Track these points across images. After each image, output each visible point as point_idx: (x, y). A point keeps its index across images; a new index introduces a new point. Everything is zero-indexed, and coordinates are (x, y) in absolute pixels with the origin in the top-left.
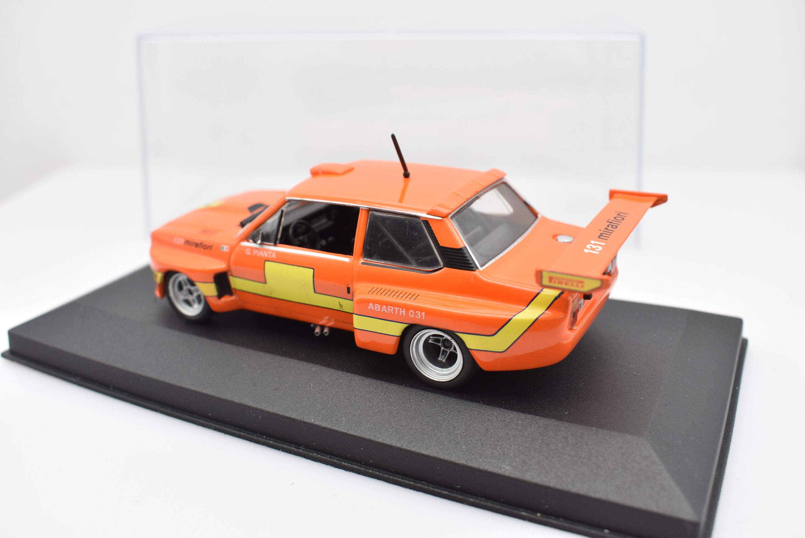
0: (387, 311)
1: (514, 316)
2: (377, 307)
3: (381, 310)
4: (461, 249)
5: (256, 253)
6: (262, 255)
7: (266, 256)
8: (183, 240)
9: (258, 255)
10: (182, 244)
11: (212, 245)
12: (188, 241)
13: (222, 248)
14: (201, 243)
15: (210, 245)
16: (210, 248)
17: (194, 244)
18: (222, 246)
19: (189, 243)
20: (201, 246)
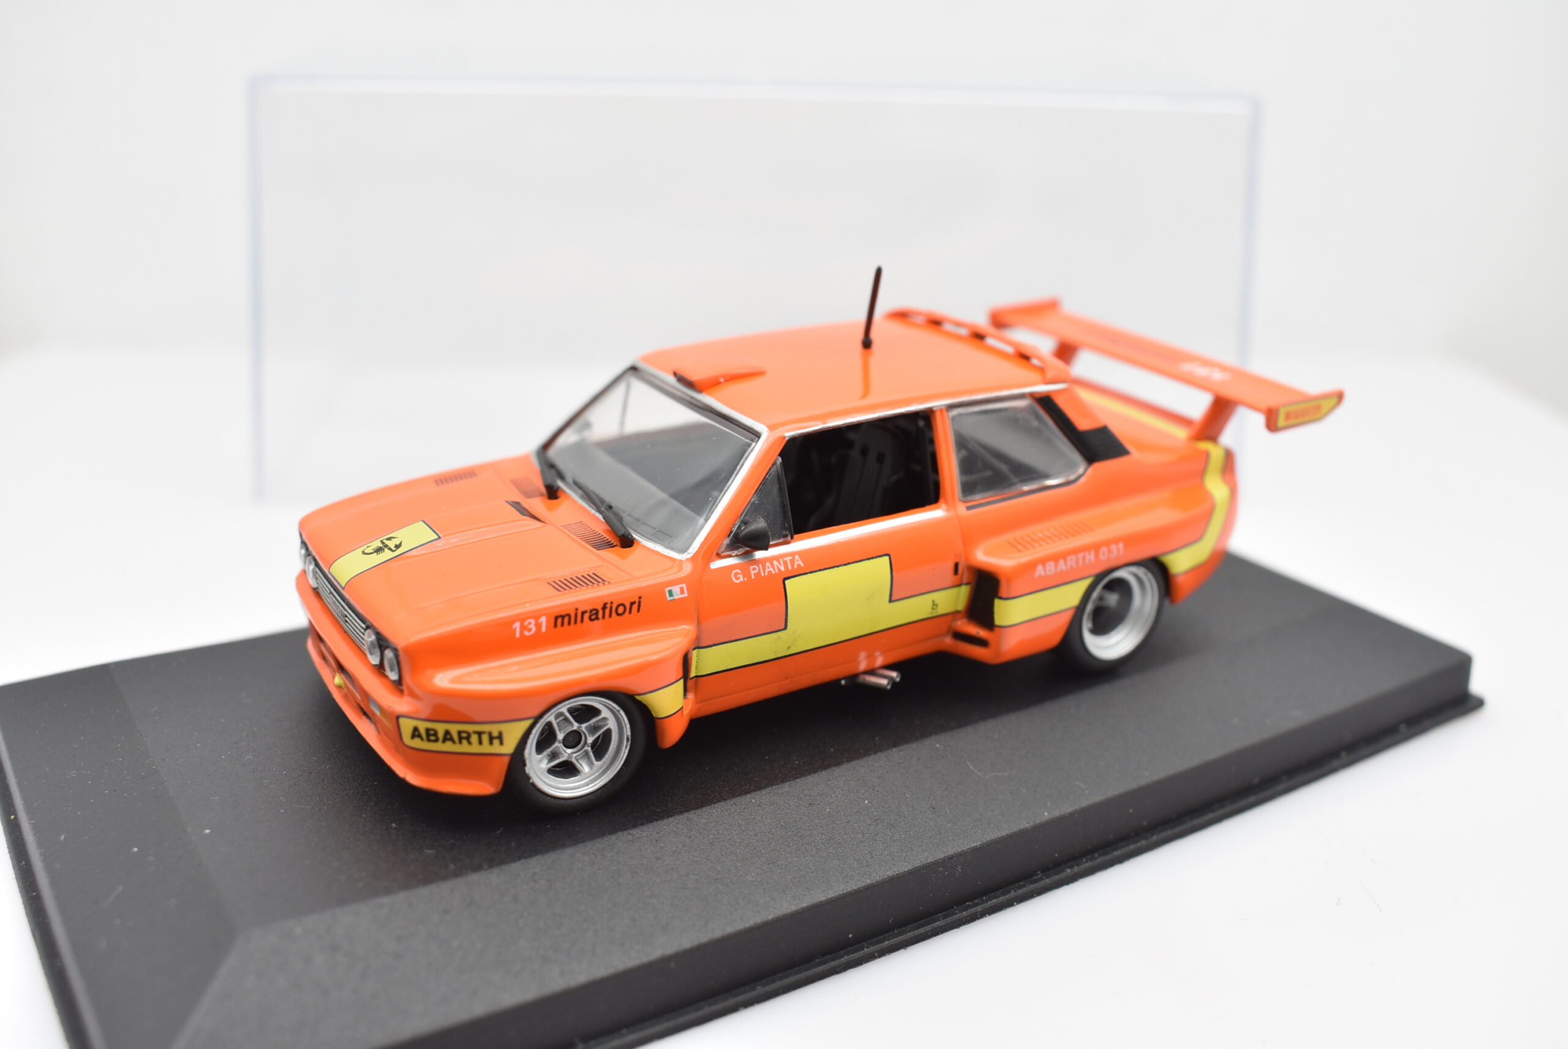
0: (1066, 567)
2: (1050, 567)
3: (1056, 571)
4: (1104, 428)
5: (756, 571)
6: (773, 572)
7: (782, 569)
8: (543, 620)
9: (763, 575)
10: (544, 629)
11: (640, 598)
12: (563, 617)
13: (667, 595)
14: (605, 604)
15: (632, 601)
16: (635, 607)
17: (586, 616)
18: (667, 590)
19: (566, 619)
20: (607, 611)
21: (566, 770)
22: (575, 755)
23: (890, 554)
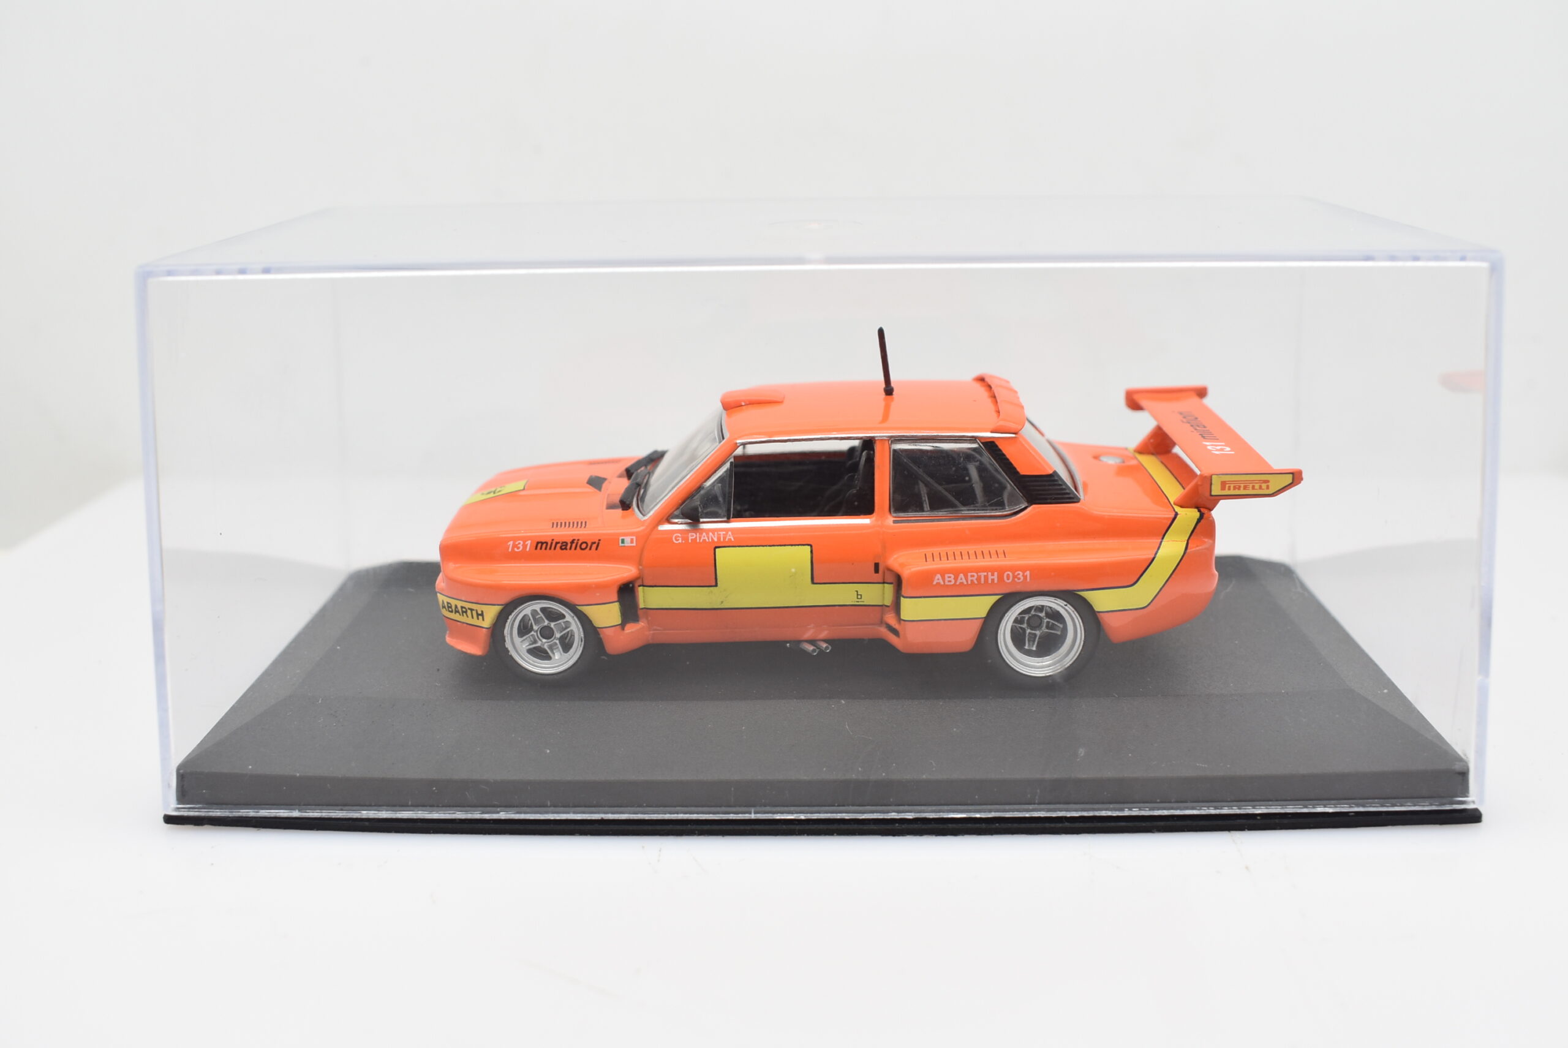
0: (967, 582)
1: (1156, 554)
2: (949, 579)
3: (956, 582)
4: (1051, 476)
5: (694, 537)
6: (707, 540)
7: (716, 540)
8: (529, 542)
9: (698, 541)
10: (528, 549)
11: (599, 540)
12: (542, 543)
13: (620, 542)
14: (574, 540)
15: (593, 541)
16: (594, 546)
17: (559, 545)
18: (621, 538)
19: (544, 545)
20: (574, 545)
21: (540, 654)
22: (546, 644)
23: (813, 545)
